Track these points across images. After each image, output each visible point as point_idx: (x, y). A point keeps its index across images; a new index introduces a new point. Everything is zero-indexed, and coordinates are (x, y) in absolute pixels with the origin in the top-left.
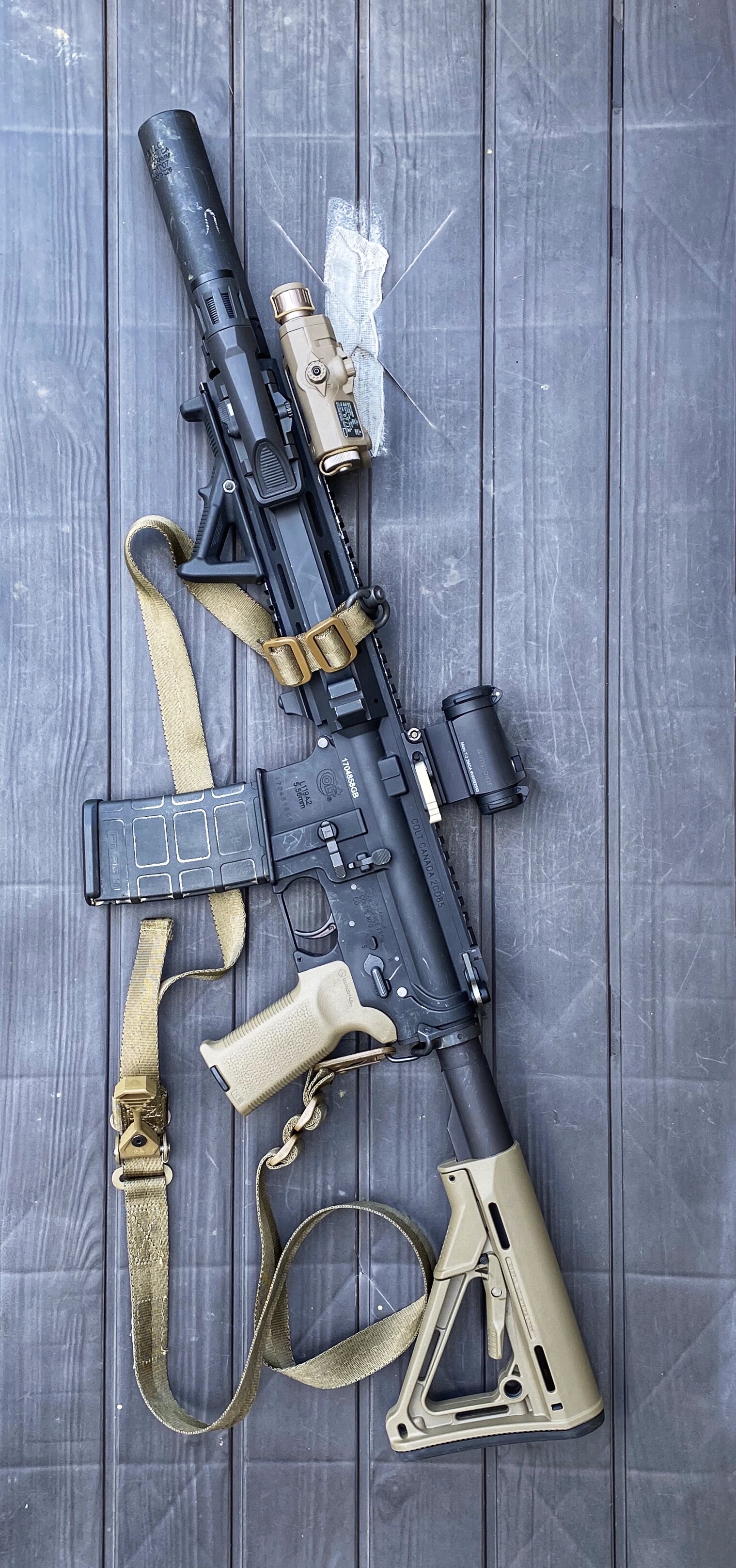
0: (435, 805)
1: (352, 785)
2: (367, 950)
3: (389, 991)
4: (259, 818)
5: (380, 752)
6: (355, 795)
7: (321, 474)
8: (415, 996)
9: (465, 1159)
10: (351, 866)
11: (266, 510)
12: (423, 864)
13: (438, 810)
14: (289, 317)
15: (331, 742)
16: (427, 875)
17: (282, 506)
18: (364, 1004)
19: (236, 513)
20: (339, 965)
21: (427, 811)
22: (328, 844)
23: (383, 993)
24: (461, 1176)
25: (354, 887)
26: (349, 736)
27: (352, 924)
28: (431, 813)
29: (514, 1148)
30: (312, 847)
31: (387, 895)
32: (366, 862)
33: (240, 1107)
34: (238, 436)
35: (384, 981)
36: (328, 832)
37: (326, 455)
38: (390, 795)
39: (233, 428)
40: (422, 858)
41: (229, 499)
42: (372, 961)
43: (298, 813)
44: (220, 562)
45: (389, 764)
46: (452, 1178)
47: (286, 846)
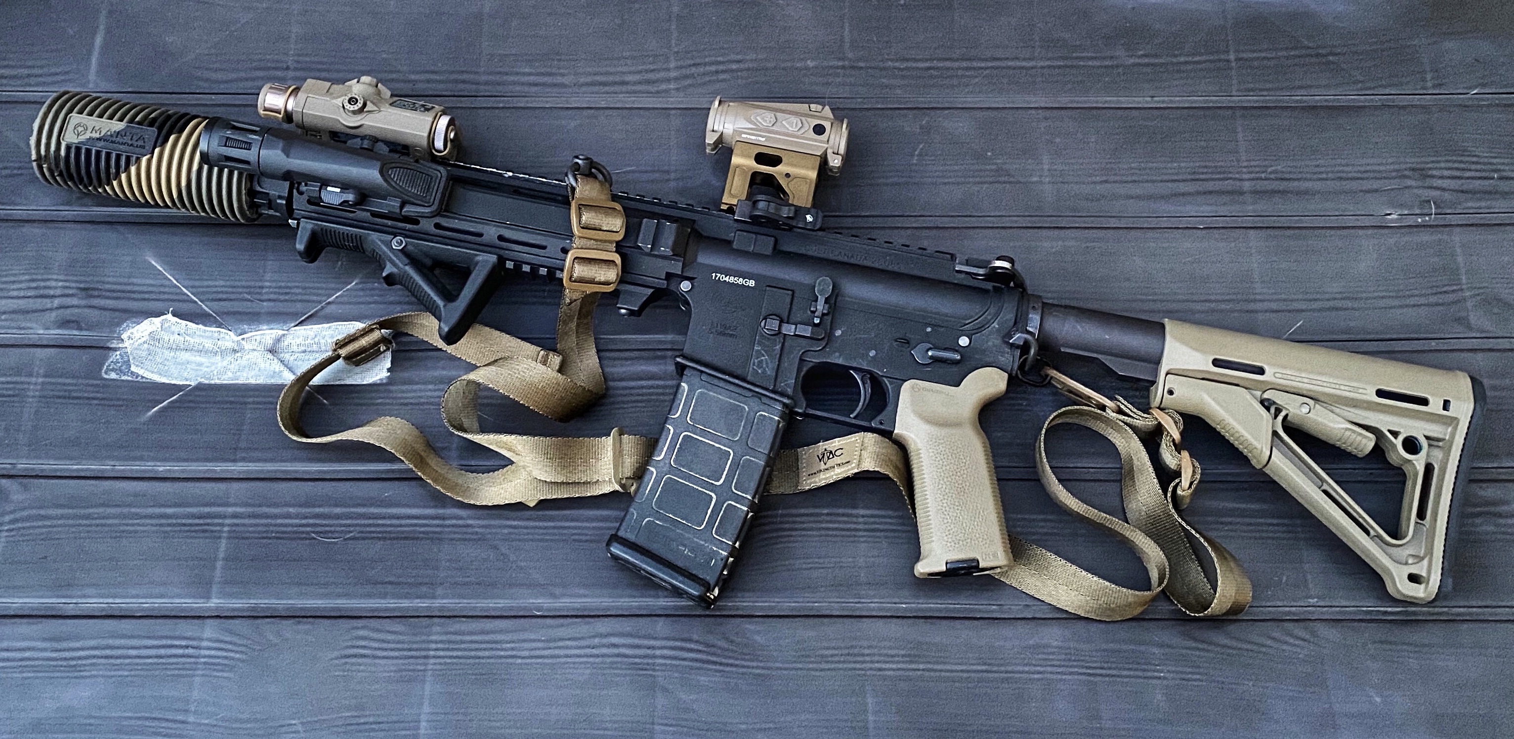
2: (906, 352)
3: (957, 352)
4: (719, 382)
5: (724, 243)
6: (752, 283)
7: (444, 157)
8: (974, 331)
9: (1156, 373)
10: (817, 320)
12: (853, 260)
15: (690, 279)
16: (866, 263)
18: (958, 384)
19: (424, 251)
20: (907, 386)
22: (784, 330)
23: (957, 357)
24: (1173, 382)
25: (838, 333)
26: (695, 261)
27: (872, 353)
29: (1166, 321)
33: (1001, 560)
34: (365, 197)
35: (944, 350)
36: (772, 325)
38: (769, 255)
40: (844, 259)
41: (410, 249)
42: (919, 351)
46: (1171, 391)
47: (764, 372)
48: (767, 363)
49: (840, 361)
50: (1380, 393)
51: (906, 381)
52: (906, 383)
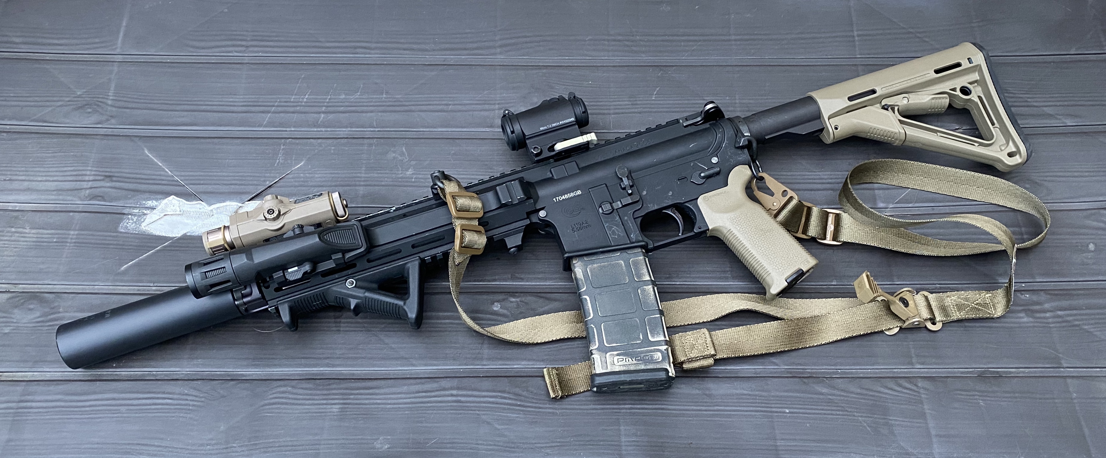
0: (584, 136)
1: (572, 195)
6: (579, 192)
8: (716, 152)
9: (822, 120)
10: (630, 192)
11: (370, 246)
12: (624, 152)
13: (588, 135)
14: (228, 239)
15: (542, 209)
16: (634, 149)
17: (370, 239)
18: (726, 184)
20: (701, 201)
21: (588, 142)
22: (615, 208)
24: (834, 121)
26: (538, 196)
27: (670, 193)
28: (589, 139)
29: (812, 94)
30: (618, 218)
31: (646, 172)
32: (626, 182)
33: (813, 262)
34: (315, 263)
36: (606, 208)
37: (335, 212)
39: (306, 268)
41: (361, 282)
43: (594, 229)
44: (407, 290)
45: (557, 171)
46: (836, 127)
47: (619, 235)
48: (618, 231)
49: (656, 207)
50: (937, 72)
51: (697, 199)
52: (698, 200)
